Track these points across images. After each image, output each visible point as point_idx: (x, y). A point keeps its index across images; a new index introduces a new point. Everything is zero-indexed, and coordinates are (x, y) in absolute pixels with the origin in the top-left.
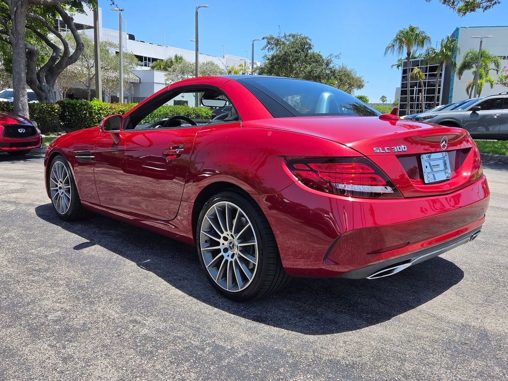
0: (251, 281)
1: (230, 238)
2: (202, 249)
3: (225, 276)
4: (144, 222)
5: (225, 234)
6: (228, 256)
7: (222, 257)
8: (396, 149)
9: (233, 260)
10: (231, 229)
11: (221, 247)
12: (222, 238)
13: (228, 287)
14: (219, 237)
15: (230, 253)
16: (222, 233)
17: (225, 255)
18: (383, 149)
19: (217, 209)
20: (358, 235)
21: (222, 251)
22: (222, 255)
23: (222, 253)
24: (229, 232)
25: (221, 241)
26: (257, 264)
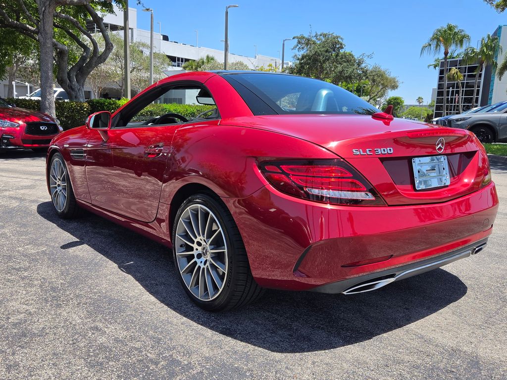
0: (221, 290)
1: (203, 243)
2: (177, 254)
3: (197, 283)
4: (134, 225)
5: (198, 239)
6: (201, 262)
7: (195, 263)
8: (380, 151)
9: (205, 267)
10: (203, 234)
11: (195, 253)
12: (195, 243)
13: (199, 295)
14: (193, 242)
15: (203, 259)
16: (196, 237)
17: (198, 261)
18: (364, 151)
19: (191, 212)
20: (332, 245)
21: (195, 256)
22: (196, 261)
23: (195, 259)
24: (201, 237)
25: (195, 246)
26: (226, 273)
